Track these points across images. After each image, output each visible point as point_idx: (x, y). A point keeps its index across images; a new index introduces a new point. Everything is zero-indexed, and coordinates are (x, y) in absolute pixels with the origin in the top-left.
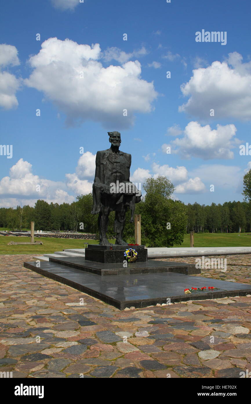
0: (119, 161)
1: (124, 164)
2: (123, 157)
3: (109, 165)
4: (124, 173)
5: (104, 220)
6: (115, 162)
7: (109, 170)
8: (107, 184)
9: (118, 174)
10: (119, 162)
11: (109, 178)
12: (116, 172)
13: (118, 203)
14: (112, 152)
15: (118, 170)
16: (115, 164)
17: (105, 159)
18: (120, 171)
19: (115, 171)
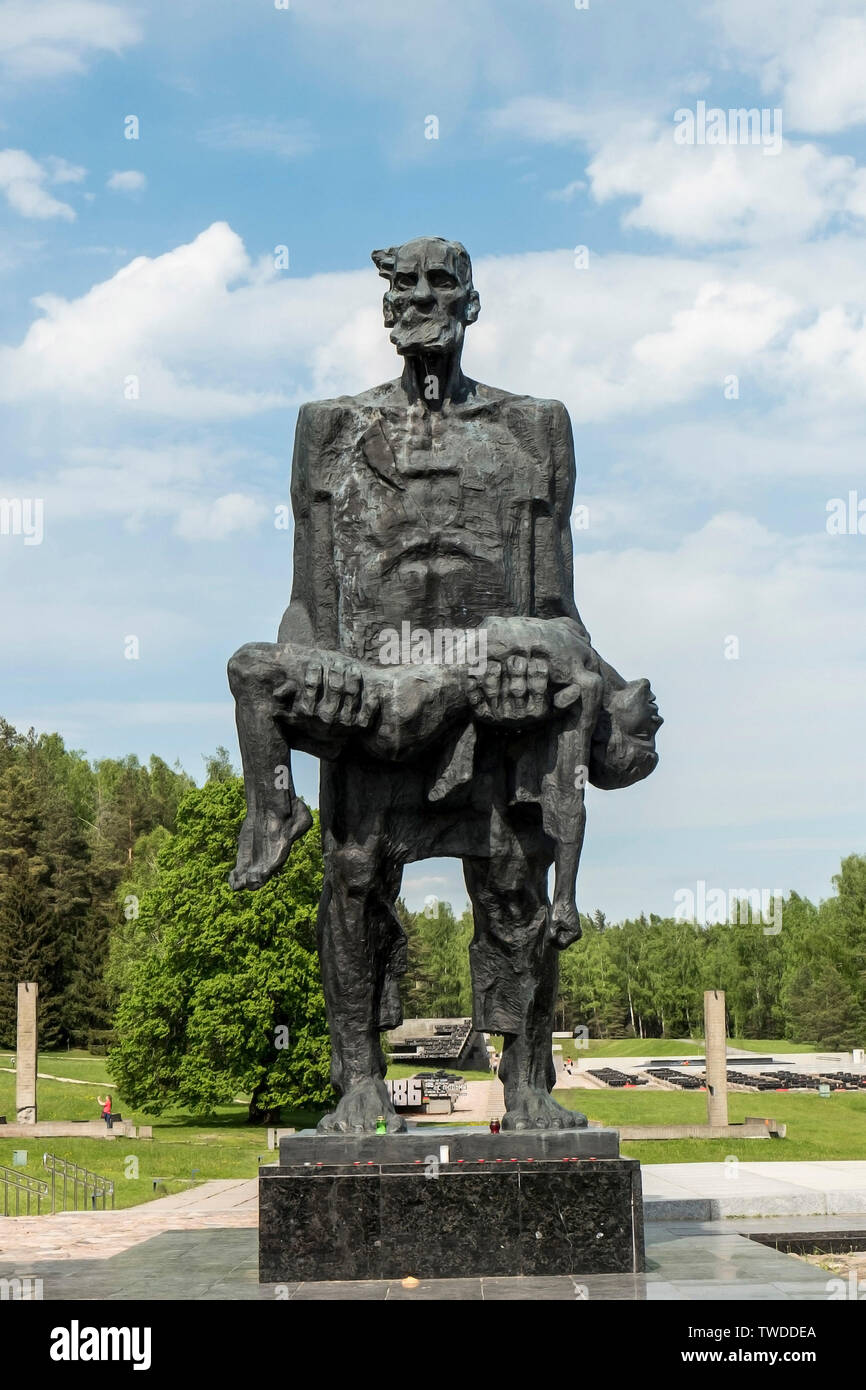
0: (447, 465)
1: (490, 479)
2: (498, 428)
3: (372, 502)
4: (494, 556)
5: (345, 932)
6: (418, 475)
7: (371, 539)
8: (353, 652)
9: (444, 566)
10: (451, 473)
11: (368, 604)
12: (423, 552)
13: (440, 790)
14: (404, 402)
15: (438, 535)
16: (416, 488)
17: (346, 459)
18: (457, 540)
19: (416, 540)
